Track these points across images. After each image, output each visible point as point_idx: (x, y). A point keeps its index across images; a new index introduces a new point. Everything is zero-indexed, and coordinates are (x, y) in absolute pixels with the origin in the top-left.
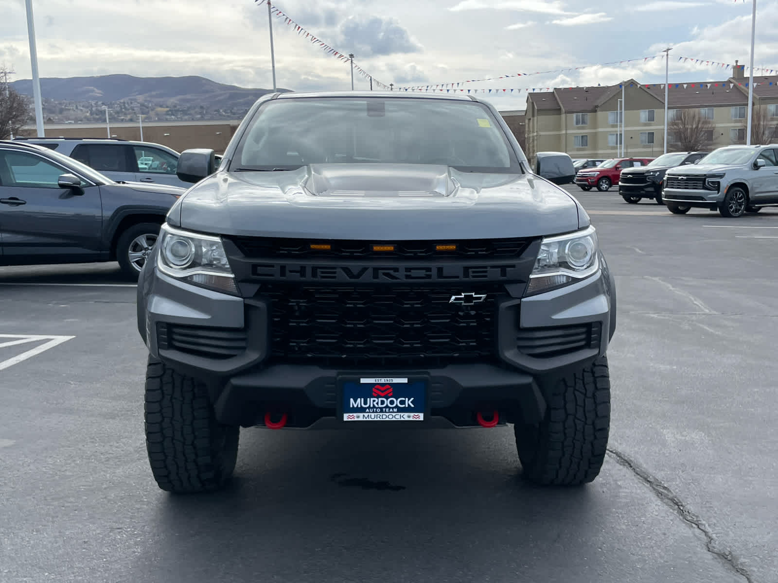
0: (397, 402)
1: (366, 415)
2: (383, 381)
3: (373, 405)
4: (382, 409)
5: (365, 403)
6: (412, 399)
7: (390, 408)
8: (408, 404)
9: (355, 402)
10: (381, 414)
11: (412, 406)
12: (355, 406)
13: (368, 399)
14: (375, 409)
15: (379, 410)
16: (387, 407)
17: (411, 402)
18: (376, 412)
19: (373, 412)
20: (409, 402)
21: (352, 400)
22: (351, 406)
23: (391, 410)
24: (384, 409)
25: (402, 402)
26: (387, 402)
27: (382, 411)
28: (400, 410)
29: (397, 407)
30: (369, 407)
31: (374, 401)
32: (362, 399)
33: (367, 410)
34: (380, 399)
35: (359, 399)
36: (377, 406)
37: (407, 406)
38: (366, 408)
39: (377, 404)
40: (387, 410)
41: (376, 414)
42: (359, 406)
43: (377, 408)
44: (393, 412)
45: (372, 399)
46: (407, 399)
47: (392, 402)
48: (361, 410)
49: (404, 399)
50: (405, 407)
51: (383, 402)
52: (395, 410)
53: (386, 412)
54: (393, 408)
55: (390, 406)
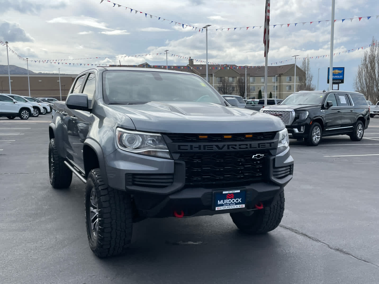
0: (235, 201)
1: (224, 207)
2: (231, 192)
3: (227, 202)
5: (224, 202)
6: (241, 199)
7: (232, 203)
8: (239, 201)
9: (220, 202)
11: (241, 202)
12: (220, 204)
13: (225, 200)
14: (227, 204)
15: (228, 205)
16: (231, 203)
17: (241, 200)
18: (227, 206)
20: (240, 200)
21: (219, 201)
22: (218, 204)
23: (233, 204)
24: (230, 204)
25: (237, 201)
26: (232, 201)
28: (236, 204)
29: (235, 203)
30: (225, 204)
31: (227, 201)
32: (223, 200)
33: (224, 205)
34: (229, 200)
35: (221, 201)
36: (228, 203)
37: (239, 202)
39: (228, 202)
40: (231, 204)
41: (228, 206)
42: (221, 204)
43: (228, 204)
45: (226, 200)
46: (239, 199)
47: (233, 201)
48: (222, 205)
49: (238, 199)
51: (230, 201)
52: (234, 204)
53: (231, 205)
54: (233, 203)
55: (233, 202)
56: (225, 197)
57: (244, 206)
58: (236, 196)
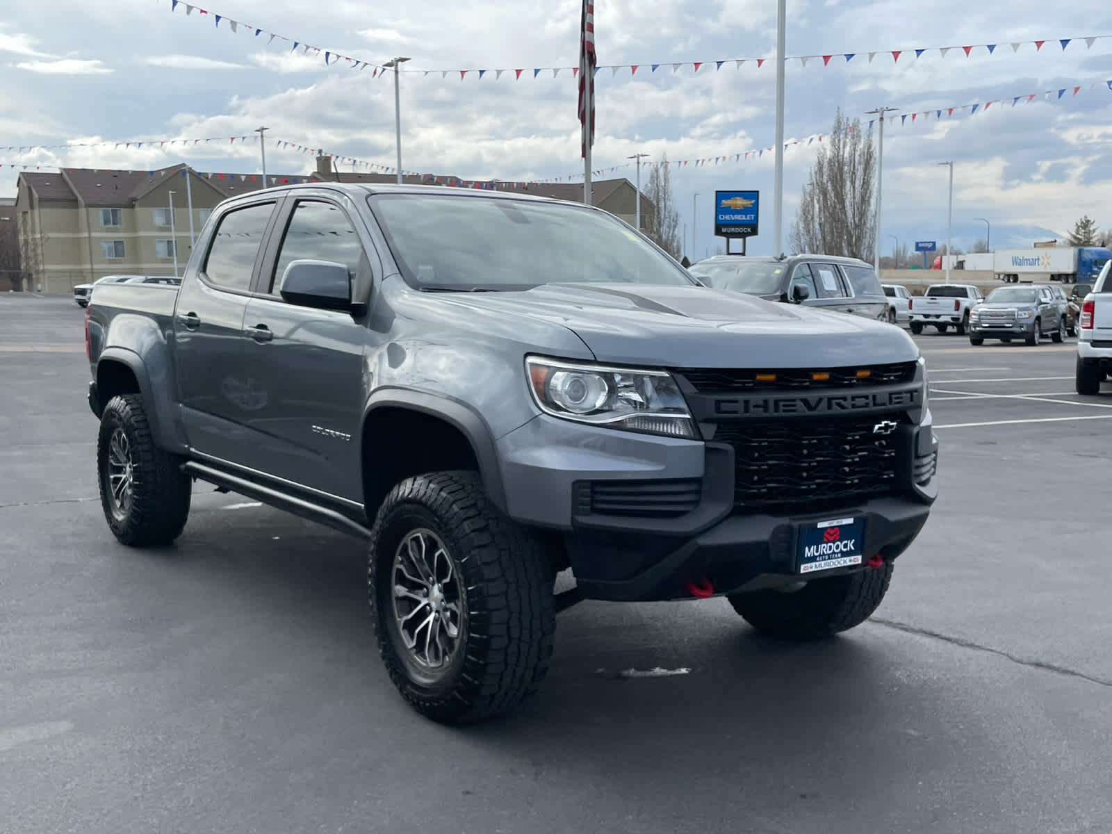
0: (841, 546)
1: (817, 563)
2: (835, 523)
3: (823, 551)
4: (829, 555)
5: (817, 552)
6: (853, 541)
8: (850, 548)
9: (809, 550)
10: (829, 561)
11: (853, 548)
12: (809, 555)
13: (820, 545)
15: (827, 557)
16: (834, 553)
17: (853, 545)
18: (825, 560)
19: (823, 560)
21: (807, 549)
22: (806, 556)
23: (836, 556)
26: (834, 547)
27: (829, 559)
28: (844, 554)
29: (841, 552)
30: (820, 555)
31: (824, 547)
32: (815, 546)
33: (818, 559)
34: (829, 544)
35: (813, 547)
36: (825, 553)
37: (848, 548)
38: (817, 557)
39: (826, 550)
40: (833, 556)
41: (825, 562)
42: (812, 555)
43: (826, 555)
44: (838, 558)
45: (823, 545)
46: (849, 541)
47: (837, 547)
48: (813, 559)
49: (846, 542)
50: (847, 551)
51: (830, 547)
53: (832, 559)
54: (837, 553)
55: (836, 551)
56: (819, 537)
57: (858, 559)
58: (843, 533)
